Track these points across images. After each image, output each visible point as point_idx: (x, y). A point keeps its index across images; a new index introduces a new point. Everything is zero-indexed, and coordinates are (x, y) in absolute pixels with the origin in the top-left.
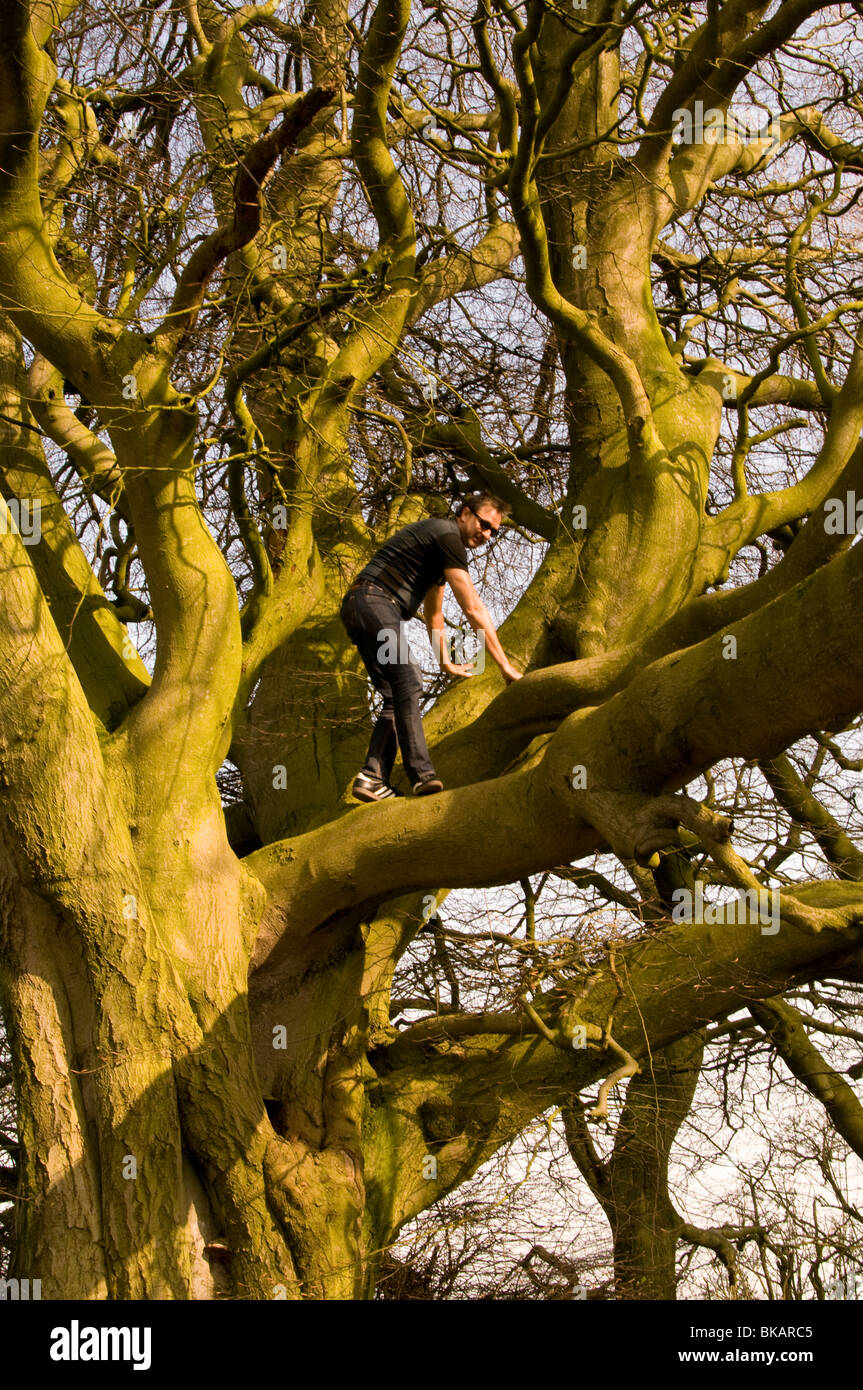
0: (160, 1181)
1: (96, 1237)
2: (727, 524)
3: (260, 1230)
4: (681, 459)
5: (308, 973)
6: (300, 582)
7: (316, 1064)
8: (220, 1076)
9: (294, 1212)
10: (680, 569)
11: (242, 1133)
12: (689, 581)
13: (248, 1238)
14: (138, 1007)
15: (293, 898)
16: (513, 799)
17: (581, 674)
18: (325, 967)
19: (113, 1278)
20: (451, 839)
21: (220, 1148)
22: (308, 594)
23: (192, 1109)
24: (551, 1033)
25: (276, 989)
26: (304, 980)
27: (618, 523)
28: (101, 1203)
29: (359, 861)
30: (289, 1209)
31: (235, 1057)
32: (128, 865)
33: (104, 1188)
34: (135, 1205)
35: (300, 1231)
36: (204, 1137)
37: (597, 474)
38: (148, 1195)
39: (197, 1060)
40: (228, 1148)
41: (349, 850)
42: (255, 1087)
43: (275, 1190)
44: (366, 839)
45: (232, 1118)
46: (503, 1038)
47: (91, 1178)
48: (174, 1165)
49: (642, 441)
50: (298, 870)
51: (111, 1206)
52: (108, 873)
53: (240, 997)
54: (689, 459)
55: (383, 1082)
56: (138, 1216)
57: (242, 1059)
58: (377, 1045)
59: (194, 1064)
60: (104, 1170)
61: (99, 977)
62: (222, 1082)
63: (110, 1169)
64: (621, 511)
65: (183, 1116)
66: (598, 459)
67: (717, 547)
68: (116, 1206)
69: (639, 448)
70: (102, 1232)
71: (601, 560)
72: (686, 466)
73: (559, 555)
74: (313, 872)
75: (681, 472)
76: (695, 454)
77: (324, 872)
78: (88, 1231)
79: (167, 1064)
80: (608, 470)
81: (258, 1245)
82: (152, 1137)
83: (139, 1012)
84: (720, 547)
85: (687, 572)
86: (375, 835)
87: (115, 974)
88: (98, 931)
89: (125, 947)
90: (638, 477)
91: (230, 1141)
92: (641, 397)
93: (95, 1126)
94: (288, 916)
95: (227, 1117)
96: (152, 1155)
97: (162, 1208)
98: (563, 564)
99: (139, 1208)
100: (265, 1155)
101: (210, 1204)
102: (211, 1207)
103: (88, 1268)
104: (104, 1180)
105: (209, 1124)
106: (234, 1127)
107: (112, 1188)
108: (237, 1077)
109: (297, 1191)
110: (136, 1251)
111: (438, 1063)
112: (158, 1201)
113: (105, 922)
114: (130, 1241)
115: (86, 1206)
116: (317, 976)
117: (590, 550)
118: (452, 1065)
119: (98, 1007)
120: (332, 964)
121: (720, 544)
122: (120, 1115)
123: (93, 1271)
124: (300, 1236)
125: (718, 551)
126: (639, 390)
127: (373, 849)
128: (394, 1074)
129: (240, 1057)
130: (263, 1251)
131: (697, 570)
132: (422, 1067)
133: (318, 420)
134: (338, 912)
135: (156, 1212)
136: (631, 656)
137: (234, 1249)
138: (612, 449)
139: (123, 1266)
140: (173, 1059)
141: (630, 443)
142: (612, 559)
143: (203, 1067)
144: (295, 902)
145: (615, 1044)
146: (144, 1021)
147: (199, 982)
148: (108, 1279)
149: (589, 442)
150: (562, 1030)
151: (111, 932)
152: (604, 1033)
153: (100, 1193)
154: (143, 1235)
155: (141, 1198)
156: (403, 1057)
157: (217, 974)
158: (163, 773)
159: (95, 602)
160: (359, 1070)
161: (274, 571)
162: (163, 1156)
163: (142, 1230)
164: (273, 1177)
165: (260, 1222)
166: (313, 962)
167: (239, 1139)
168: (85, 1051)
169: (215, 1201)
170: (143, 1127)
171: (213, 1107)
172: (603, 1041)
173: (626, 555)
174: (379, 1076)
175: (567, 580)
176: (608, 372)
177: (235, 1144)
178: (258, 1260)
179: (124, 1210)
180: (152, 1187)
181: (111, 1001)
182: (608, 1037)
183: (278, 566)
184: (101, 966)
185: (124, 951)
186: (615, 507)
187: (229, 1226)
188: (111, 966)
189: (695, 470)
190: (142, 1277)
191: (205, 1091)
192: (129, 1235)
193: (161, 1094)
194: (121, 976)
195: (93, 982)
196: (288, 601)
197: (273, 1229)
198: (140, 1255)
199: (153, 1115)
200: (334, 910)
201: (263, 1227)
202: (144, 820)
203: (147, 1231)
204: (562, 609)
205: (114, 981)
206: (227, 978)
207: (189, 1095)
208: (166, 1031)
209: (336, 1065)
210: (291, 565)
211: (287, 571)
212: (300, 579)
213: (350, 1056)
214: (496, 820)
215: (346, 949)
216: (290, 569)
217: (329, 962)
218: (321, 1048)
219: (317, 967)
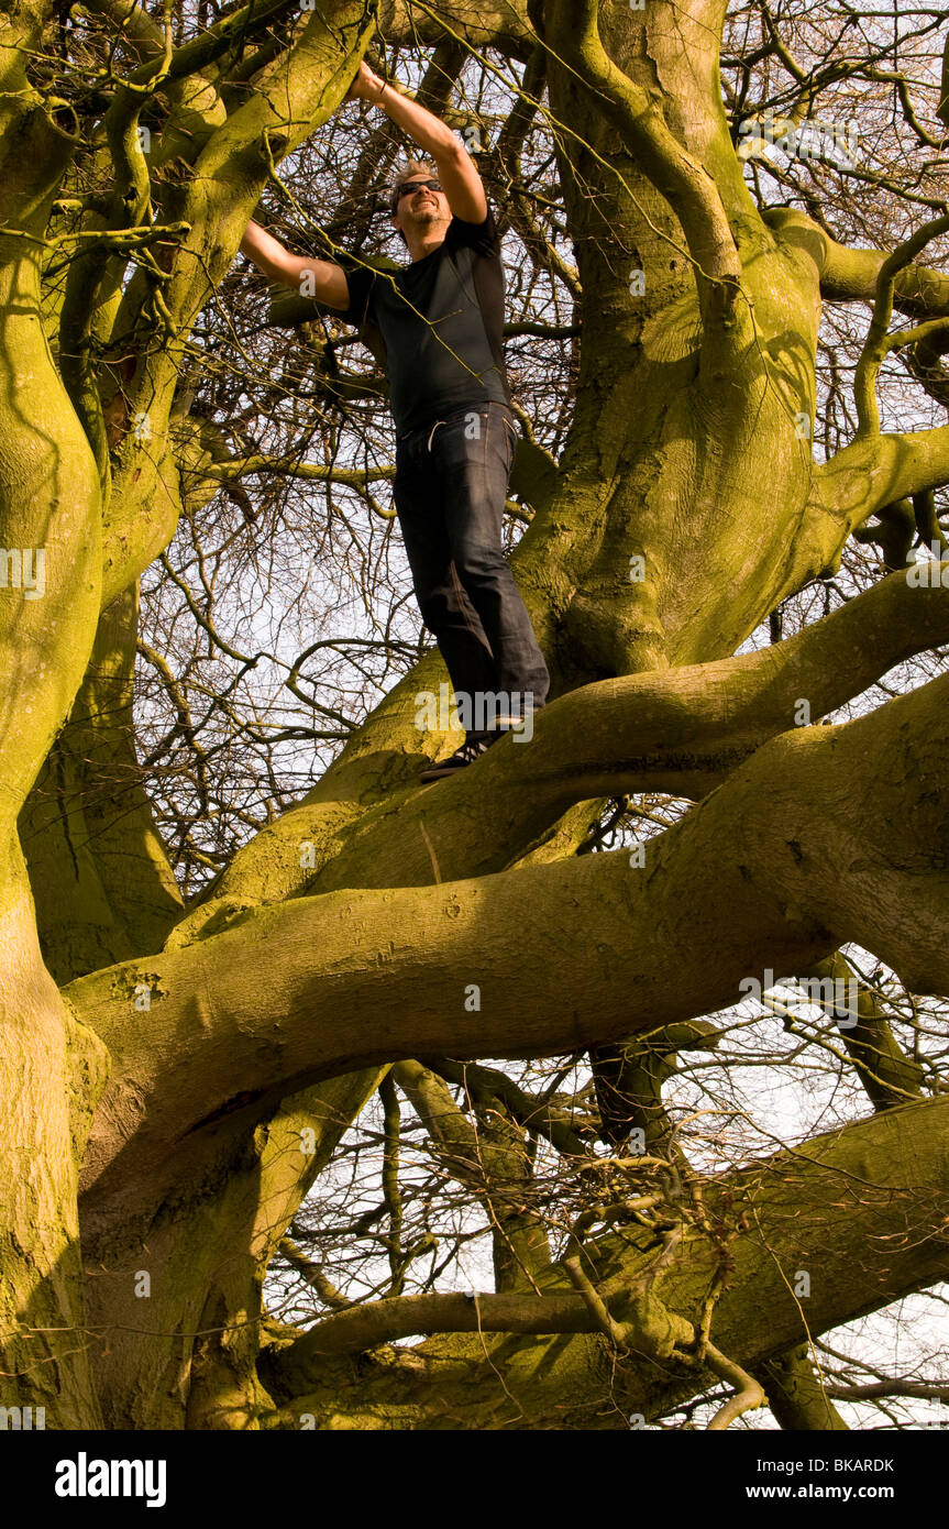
2: (847, 477)
4: (783, 355)
5: (164, 1212)
6: (145, 502)
7: (174, 1382)
8: (49, 1396)
10: (778, 542)
12: (788, 567)
15: (161, 1066)
16: (612, 897)
17: (691, 689)
18: (196, 1201)
20: (483, 965)
22: (155, 525)
24: (619, 1330)
26: (155, 1223)
27: (678, 455)
29: (296, 1000)
37: (637, 370)
41: (279, 980)
44: (311, 960)
46: (498, 1339)
49: (732, 316)
50: (174, 1014)
53: (70, 1246)
54: (795, 358)
55: (286, 1417)
64: (685, 435)
66: (637, 345)
67: (831, 512)
69: (727, 329)
71: (650, 515)
72: (792, 369)
73: (571, 501)
74: (206, 1021)
75: (788, 379)
76: (800, 352)
77: (227, 1019)
80: (655, 365)
84: (836, 514)
85: (787, 548)
86: (332, 953)
90: (718, 379)
92: (728, 244)
94: (148, 1099)
98: (582, 518)
111: (381, 1383)
116: (180, 1214)
117: (629, 498)
118: (405, 1388)
120: (205, 1195)
121: (837, 508)
125: (831, 519)
126: (724, 232)
127: (328, 978)
128: (300, 1402)
129: (75, 1363)
131: (800, 548)
133: (215, 208)
134: (240, 1095)
136: (780, 665)
138: (662, 331)
141: (706, 321)
142: (668, 514)
144: (164, 1075)
145: (716, 1353)
149: (623, 316)
150: (639, 1323)
152: (699, 1333)
156: (315, 1372)
160: (251, 1393)
166: (173, 1189)
172: (693, 1348)
173: (692, 511)
174: (278, 1407)
175: (589, 544)
176: (672, 198)
182: (706, 1338)
186: (673, 428)
189: (804, 378)
196: (123, 533)
200: (234, 1092)
204: (579, 591)
206: (52, 1208)
209: (208, 1383)
210: (133, 469)
211: (124, 479)
212: (144, 496)
213: (231, 1368)
214: (576, 932)
215: (231, 1168)
216: (130, 476)
217: (200, 1192)
218: (181, 1352)
219: (180, 1199)
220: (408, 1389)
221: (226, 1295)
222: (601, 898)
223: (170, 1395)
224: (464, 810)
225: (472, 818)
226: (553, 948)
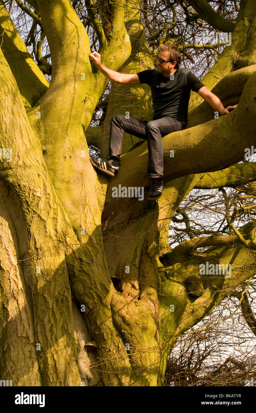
0: (61, 314)
1: (32, 341)
3: (110, 336)
5: (130, 220)
6: (120, 47)
8: (89, 264)
9: (126, 327)
11: (100, 291)
13: (105, 340)
14: (48, 230)
18: (138, 217)
19: (41, 360)
21: (90, 298)
23: (76, 280)
24: (247, 242)
25: (115, 228)
26: (128, 223)
28: (34, 325)
30: (124, 326)
31: (96, 255)
32: (40, 163)
33: (35, 317)
34: (50, 325)
35: (130, 336)
36: (82, 293)
38: (56, 320)
39: (77, 255)
40: (94, 298)
42: (106, 270)
43: (117, 317)
45: (95, 283)
46: (223, 248)
47: (29, 313)
48: (68, 306)
51: (38, 326)
52: (30, 166)
53: (97, 227)
56: (51, 330)
57: (100, 256)
58: (163, 255)
59: (76, 258)
60: (35, 309)
61: (29, 217)
62: (90, 266)
63: (37, 309)
65: (72, 283)
68: (41, 325)
70: (35, 339)
73: (238, 32)
78: (28, 338)
79: (62, 257)
81: (110, 344)
82: (57, 293)
83: (48, 233)
87: (36, 215)
88: (27, 194)
89: (40, 202)
91: (94, 294)
93: (30, 289)
95: (93, 283)
96: (57, 301)
97: (63, 327)
98: (240, 36)
99: (52, 327)
100: (112, 300)
101: (87, 325)
102: (87, 327)
103: (28, 356)
104: (35, 314)
105: (84, 286)
106: (96, 287)
107: (39, 317)
108: (97, 264)
109: (127, 317)
110: (51, 347)
111: (193, 260)
112: (61, 323)
113: (30, 190)
114: (48, 342)
115: (27, 327)
116: (134, 221)
119: (29, 231)
120: (141, 215)
122: (41, 284)
123: (31, 357)
124: (130, 339)
129: (98, 256)
130: (112, 346)
132: (185, 263)
135: (60, 329)
137: (98, 346)
139: (45, 354)
140: (66, 255)
143: (80, 259)
146: (51, 237)
147: (78, 221)
148: (38, 361)
150: (252, 240)
151: (33, 195)
153: (34, 320)
154: (54, 340)
155: (52, 321)
157: (86, 217)
158: (57, 123)
159: (26, 55)
161: (108, 41)
162: (62, 302)
163: (54, 337)
164: (116, 311)
165: (110, 332)
166: (132, 214)
167: (99, 293)
168: (24, 254)
169: (89, 324)
170: (52, 288)
171: (85, 278)
175: (242, 43)
177: (97, 296)
178: (110, 351)
179: (45, 328)
180: (58, 316)
181: (35, 228)
183: (109, 39)
184: (29, 212)
185: (40, 204)
187: (95, 335)
188: (34, 211)
190: (54, 360)
191: (82, 271)
192: (47, 339)
193: (60, 272)
194: (39, 216)
195: (26, 220)
196: (115, 55)
197: (117, 336)
198: (53, 349)
199: (57, 282)
201: (112, 335)
202: (49, 147)
203: (56, 337)
205: (36, 218)
206: (91, 218)
207: (74, 273)
208: (62, 242)
209: (144, 262)
210: (115, 38)
211: (113, 41)
212: (120, 45)
213: (150, 258)
214: (217, 135)
215: (147, 208)
216: (115, 40)
217: (139, 214)
218: (137, 254)
219: (134, 217)
220: (199, 262)
221: (148, 240)
222: (223, 125)
223: (134, 265)
224: (202, 112)
225: (205, 114)
226: (212, 140)
